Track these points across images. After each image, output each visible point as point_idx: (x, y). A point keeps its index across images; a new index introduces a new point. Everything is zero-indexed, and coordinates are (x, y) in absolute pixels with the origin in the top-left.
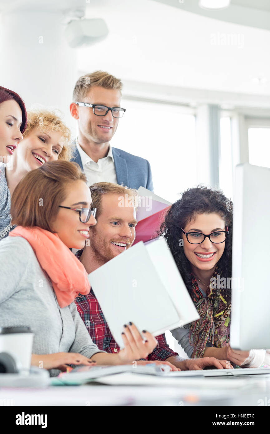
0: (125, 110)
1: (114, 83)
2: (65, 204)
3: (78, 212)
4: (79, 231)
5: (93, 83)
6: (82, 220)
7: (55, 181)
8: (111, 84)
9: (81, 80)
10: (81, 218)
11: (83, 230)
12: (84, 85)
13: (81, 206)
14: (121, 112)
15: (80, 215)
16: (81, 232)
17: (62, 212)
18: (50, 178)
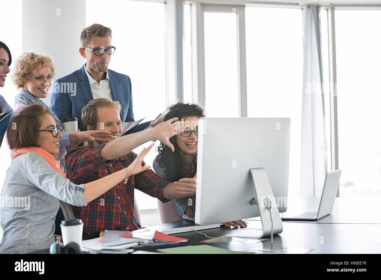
0: (115, 49)
1: (105, 33)
2: (42, 128)
3: (51, 132)
4: (54, 143)
5: (92, 34)
6: (54, 135)
7: (32, 117)
8: (104, 34)
9: (84, 32)
10: (53, 134)
11: (56, 142)
12: (87, 36)
13: (51, 127)
14: (113, 49)
15: (52, 133)
16: (56, 143)
17: (42, 134)
18: (28, 116)
